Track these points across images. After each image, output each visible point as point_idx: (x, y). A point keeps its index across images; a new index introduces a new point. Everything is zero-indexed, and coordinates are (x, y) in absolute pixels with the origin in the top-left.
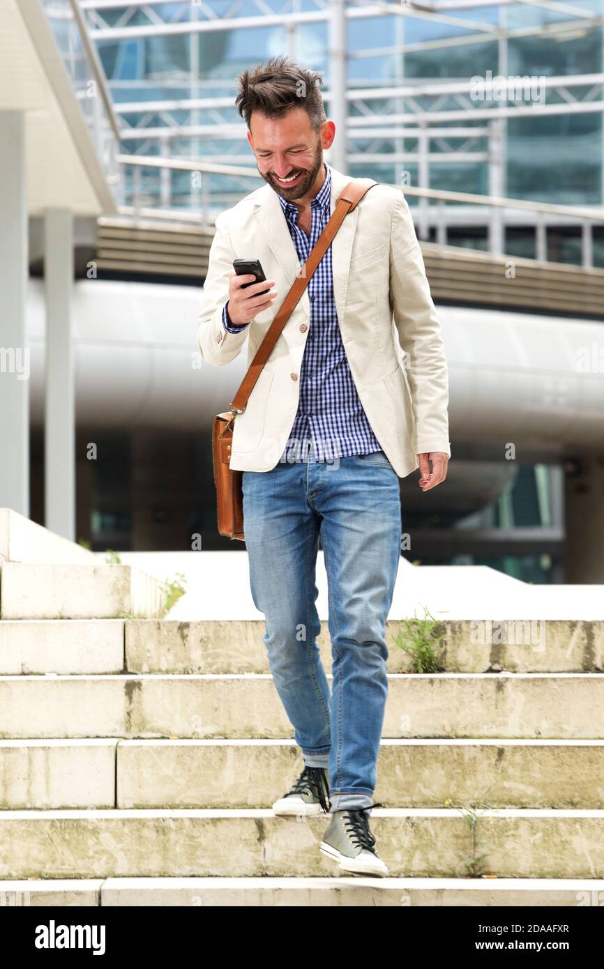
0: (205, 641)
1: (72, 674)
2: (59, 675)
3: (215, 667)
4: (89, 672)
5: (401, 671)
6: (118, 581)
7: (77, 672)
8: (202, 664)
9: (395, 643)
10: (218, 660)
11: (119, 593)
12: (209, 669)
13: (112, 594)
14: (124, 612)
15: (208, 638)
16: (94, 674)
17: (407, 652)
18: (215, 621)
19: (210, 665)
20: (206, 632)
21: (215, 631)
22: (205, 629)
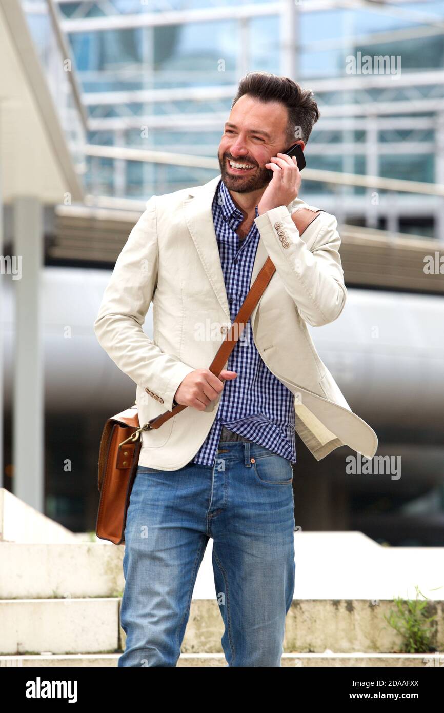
0: (198, 620)
1: (67, 653)
2: (54, 654)
3: (208, 646)
4: (84, 650)
5: (392, 651)
6: (112, 559)
7: (72, 651)
8: (195, 642)
9: (386, 623)
10: (211, 639)
11: (112, 572)
12: (202, 648)
13: (106, 573)
14: (117, 591)
15: (202, 617)
16: (89, 653)
17: (399, 631)
18: (208, 600)
19: (204, 644)
20: (199, 611)
21: (208, 610)
22: (199, 607)
